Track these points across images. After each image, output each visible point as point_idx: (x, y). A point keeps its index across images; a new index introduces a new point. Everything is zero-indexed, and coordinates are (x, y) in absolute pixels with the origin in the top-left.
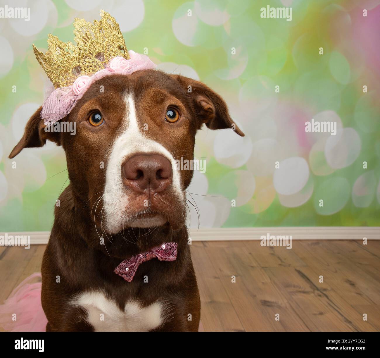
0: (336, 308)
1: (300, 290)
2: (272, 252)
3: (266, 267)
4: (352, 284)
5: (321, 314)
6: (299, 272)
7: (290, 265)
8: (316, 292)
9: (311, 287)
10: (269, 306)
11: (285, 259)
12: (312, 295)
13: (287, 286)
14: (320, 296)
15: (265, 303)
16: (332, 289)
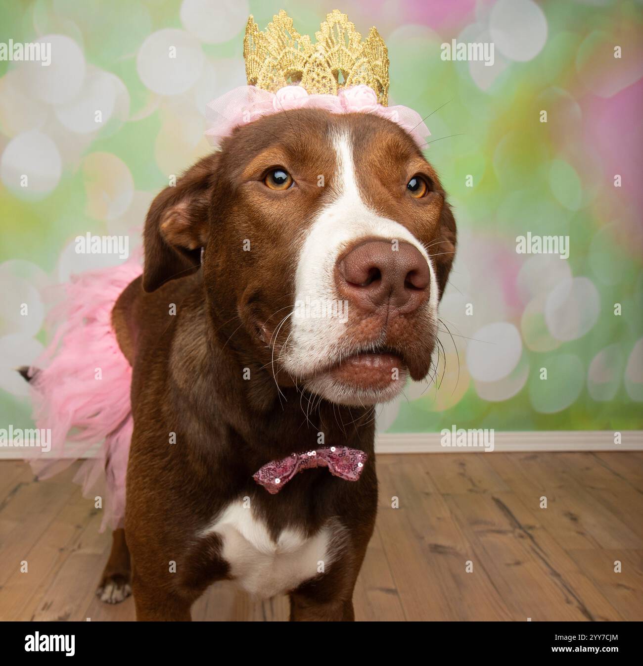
0: (542, 555)
1: (493, 528)
2: (462, 471)
3: (448, 495)
4: (574, 519)
5: (518, 563)
6: (498, 502)
7: (485, 491)
8: (518, 531)
9: (511, 524)
10: (440, 553)
11: (480, 482)
12: (510, 535)
13: (475, 522)
14: (522, 537)
15: (436, 549)
16: (543, 528)
